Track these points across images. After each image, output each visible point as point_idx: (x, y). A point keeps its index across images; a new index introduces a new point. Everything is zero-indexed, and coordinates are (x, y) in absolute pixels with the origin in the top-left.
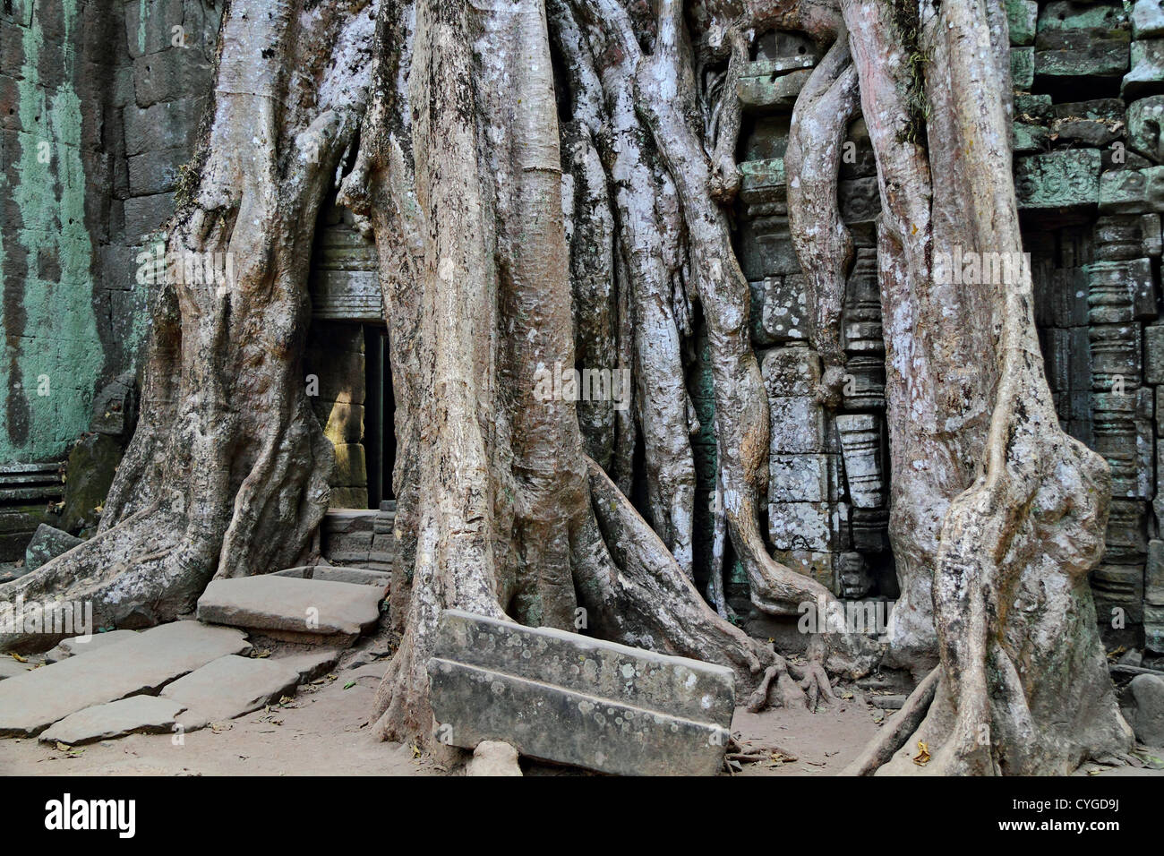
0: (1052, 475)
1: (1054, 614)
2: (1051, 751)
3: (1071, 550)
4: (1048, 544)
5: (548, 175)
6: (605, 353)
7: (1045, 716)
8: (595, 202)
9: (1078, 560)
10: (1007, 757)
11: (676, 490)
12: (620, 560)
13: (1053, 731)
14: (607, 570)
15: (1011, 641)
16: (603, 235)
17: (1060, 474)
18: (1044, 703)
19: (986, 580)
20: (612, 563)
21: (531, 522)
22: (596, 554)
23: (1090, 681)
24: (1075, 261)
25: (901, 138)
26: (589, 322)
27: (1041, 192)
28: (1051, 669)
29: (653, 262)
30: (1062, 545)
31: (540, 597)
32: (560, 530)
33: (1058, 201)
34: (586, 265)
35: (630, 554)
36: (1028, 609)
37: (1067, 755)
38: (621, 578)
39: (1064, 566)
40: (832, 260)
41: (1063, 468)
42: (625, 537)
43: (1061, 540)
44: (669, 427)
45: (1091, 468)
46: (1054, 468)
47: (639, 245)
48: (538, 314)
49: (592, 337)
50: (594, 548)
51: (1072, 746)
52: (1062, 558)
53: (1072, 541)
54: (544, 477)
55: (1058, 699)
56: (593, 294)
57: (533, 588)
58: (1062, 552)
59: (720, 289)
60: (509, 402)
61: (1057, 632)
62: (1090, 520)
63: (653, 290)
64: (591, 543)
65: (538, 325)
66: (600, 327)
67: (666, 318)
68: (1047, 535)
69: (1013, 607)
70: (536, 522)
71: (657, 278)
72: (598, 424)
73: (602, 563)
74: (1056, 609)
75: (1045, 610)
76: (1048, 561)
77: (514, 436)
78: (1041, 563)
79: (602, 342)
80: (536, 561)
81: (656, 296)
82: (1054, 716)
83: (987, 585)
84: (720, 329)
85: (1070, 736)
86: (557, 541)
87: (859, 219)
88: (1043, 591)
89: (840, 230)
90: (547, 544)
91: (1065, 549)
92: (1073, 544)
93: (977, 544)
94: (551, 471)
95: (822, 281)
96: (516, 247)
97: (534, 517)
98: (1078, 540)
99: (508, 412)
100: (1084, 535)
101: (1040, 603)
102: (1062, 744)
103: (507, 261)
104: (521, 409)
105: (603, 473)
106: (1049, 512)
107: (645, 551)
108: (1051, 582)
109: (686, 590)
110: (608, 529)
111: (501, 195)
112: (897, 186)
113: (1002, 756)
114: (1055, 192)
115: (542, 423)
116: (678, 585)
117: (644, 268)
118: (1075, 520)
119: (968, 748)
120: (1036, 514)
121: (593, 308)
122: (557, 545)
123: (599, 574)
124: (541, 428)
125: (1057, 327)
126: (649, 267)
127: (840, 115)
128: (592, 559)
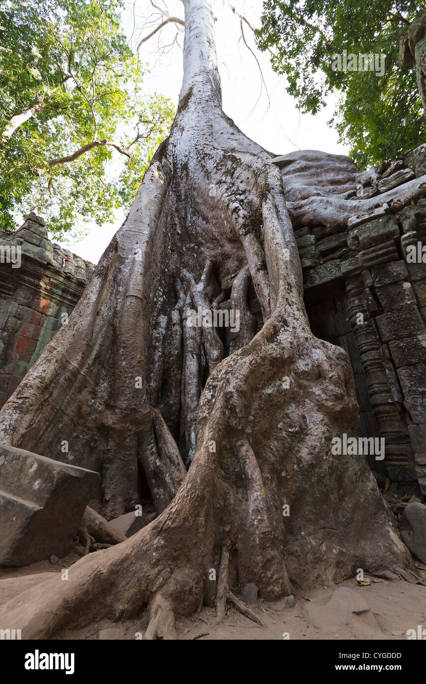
0: (307, 354)
1: (314, 438)
2: (314, 554)
3: (324, 396)
4: (308, 392)
5: (133, 297)
6: (175, 376)
7: (310, 520)
8: (174, 324)
9: (330, 404)
10: (239, 546)
11: (193, 424)
12: (160, 453)
13: (320, 536)
14: (153, 457)
15: (271, 449)
16: (177, 334)
17: (312, 353)
18: (309, 508)
19: (230, 389)
20: (156, 455)
21: (112, 428)
22: (150, 450)
23: (362, 500)
24: (342, 308)
25: (258, 270)
26: (168, 363)
27: (318, 279)
28: (314, 479)
29: (191, 341)
30: (317, 393)
31: (114, 466)
32: (129, 435)
33: (325, 280)
34: (168, 343)
35: (163, 449)
36: (290, 430)
37: (333, 561)
38: (157, 461)
39: (320, 407)
40: (246, 325)
41: (313, 350)
42: (162, 442)
43: (317, 390)
44: (191, 398)
45: (334, 353)
46: (307, 350)
47: (187, 336)
48: (124, 343)
49: (169, 369)
50: (150, 447)
51: (341, 553)
52: (318, 401)
53: (324, 391)
54: (120, 409)
55: (325, 506)
56: (170, 353)
57: (111, 461)
58: (318, 398)
59: (211, 345)
60: (111, 377)
61: (317, 450)
62: (334, 377)
63: (190, 349)
64: (149, 445)
65: (124, 347)
66: (173, 365)
67: (194, 358)
68: (306, 387)
69: (277, 427)
70: (114, 428)
71: (192, 346)
72: (171, 402)
73: (152, 454)
74: (316, 434)
75: (307, 435)
76: (309, 404)
77: (111, 392)
78: (304, 405)
79: (174, 371)
80: (114, 448)
81: (191, 351)
82: (322, 522)
83: (231, 392)
84: (211, 359)
85: (341, 543)
86: (128, 440)
87: (256, 310)
88: (305, 422)
89: (249, 314)
90: (122, 441)
91: (319, 395)
92: (325, 393)
93: (230, 369)
94: (124, 406)
95: (243, 333)
96: (120, 322)
97: (113, 426)
98: (328, 390)
99: (110, 382)
100: (331, 387)
101: (300, 427)
102: (329, 549)
103: (116, 326)
104: (115, 380)
105: (160, 416)
106: (304, 372)
107: (168, 447)
108: (312, 417)
109: (179, 464)
110: (158, 438)
111: (118, 305)
112: (258, 285)
113: (234, 544)
114: (324, 277)
115: (123, 386)
116: (176, 461)
117: (188, 343)
118: (325, 379)
119: (169, 523)
120: (296, 373)
121: (170, 357)
122: (128, 442)
123: (150, 459)
124: (122, 388)
125: (341, 336)
126: (190, 342)
127: (245, 276)
128: (148, 452)
